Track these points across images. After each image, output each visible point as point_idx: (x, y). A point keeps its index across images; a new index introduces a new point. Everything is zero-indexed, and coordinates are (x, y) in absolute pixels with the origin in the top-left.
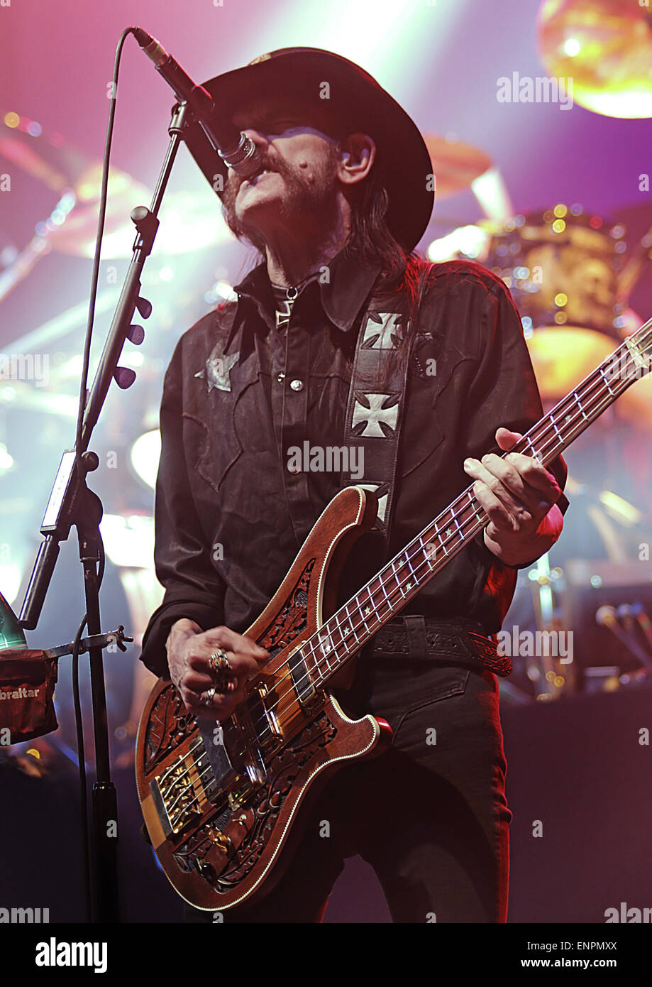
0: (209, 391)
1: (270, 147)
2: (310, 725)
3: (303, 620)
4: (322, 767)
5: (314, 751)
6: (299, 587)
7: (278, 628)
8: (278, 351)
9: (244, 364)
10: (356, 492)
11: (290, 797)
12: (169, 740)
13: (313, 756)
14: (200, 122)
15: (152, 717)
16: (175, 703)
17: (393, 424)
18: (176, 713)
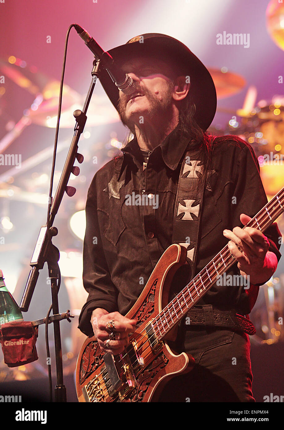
0: (110, 198)
1: (141, 82)
2: (156, 358)
3: (152, 308)
4: (162, 378)
5: (158, 371)
6: (150, 293)
7: (141, 313)
8: (142, 179)
9: (126, 186)
10: (176, 247)
11: (148, 393)
12: (91, 367)
13: (158, 373)
14: (106, 69)
15: (83, 357)
16: (93, 350)
17: (197, 214)
18: (94, 355)
